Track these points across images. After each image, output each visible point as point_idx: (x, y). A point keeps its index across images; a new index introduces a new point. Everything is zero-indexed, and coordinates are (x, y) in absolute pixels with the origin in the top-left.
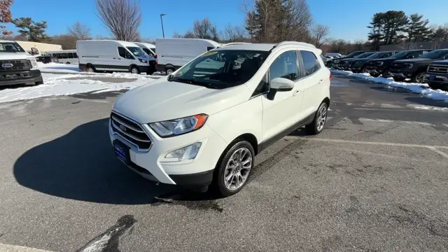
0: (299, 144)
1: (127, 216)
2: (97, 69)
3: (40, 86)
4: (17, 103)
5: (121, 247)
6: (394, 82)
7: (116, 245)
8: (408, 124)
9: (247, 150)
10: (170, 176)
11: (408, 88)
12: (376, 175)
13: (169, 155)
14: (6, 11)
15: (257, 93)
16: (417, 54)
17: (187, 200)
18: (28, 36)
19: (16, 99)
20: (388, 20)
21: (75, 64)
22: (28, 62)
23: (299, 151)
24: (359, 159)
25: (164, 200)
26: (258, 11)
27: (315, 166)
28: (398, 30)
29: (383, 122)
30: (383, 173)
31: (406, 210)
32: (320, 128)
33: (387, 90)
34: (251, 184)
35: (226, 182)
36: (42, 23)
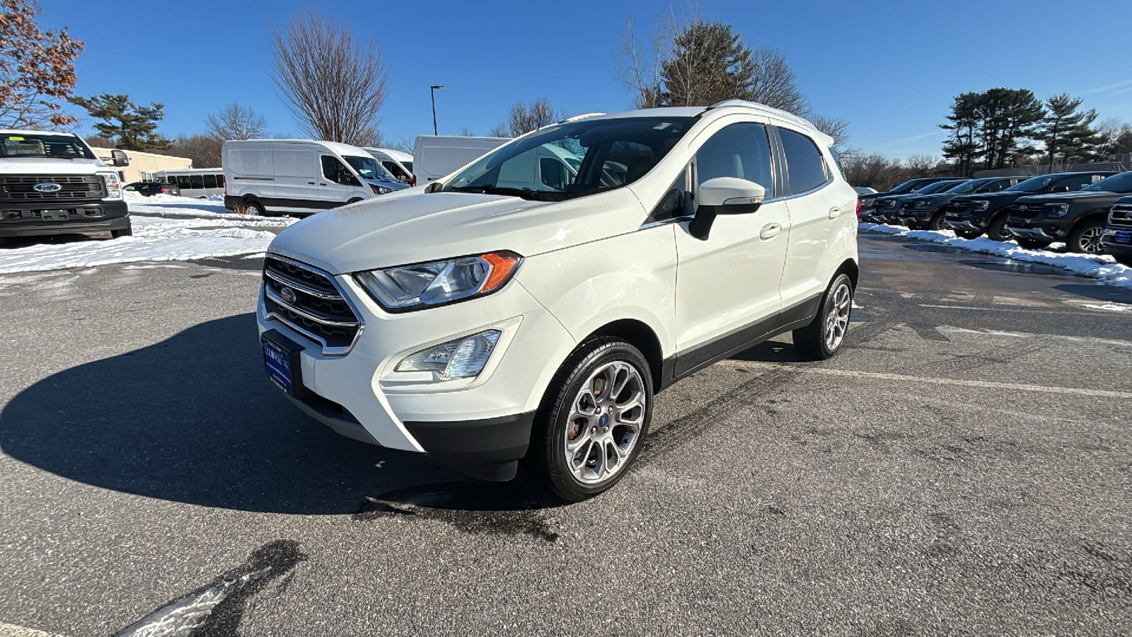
0: (777, 381)
1: (278, 544)
2: (268, 208)
3: (123, 239)
4: (54, 274)
5: (246, 626)
6: (1020, 250)
7: (235, 621)
8: (1076, 344)
9: (633, 369)
10: (408, 425)
11: (1058, 263)
12: (1000, 462)
13: (407, 365)
14: (65, 68)
15: (660, 214)
16: (1076, 182)
17: (458, 509)
18: (116, 138)
19: (55, 266)
20: (993, 112)
21: (216, 198)
22: (99, 182)
23: (778, 398)
24: (947, 418)
25: (393, 505)
26: (667, 84)
27: (824, 433)
28: (1020, 134)
29: (1002, 337)
30: (1020, 459)
31: (1107, 558)
32: (833, 343)
33: (1003, 268)
34: (644, 473)
35: (569, 457)
36: (152, 108)
